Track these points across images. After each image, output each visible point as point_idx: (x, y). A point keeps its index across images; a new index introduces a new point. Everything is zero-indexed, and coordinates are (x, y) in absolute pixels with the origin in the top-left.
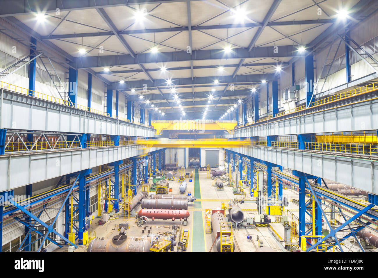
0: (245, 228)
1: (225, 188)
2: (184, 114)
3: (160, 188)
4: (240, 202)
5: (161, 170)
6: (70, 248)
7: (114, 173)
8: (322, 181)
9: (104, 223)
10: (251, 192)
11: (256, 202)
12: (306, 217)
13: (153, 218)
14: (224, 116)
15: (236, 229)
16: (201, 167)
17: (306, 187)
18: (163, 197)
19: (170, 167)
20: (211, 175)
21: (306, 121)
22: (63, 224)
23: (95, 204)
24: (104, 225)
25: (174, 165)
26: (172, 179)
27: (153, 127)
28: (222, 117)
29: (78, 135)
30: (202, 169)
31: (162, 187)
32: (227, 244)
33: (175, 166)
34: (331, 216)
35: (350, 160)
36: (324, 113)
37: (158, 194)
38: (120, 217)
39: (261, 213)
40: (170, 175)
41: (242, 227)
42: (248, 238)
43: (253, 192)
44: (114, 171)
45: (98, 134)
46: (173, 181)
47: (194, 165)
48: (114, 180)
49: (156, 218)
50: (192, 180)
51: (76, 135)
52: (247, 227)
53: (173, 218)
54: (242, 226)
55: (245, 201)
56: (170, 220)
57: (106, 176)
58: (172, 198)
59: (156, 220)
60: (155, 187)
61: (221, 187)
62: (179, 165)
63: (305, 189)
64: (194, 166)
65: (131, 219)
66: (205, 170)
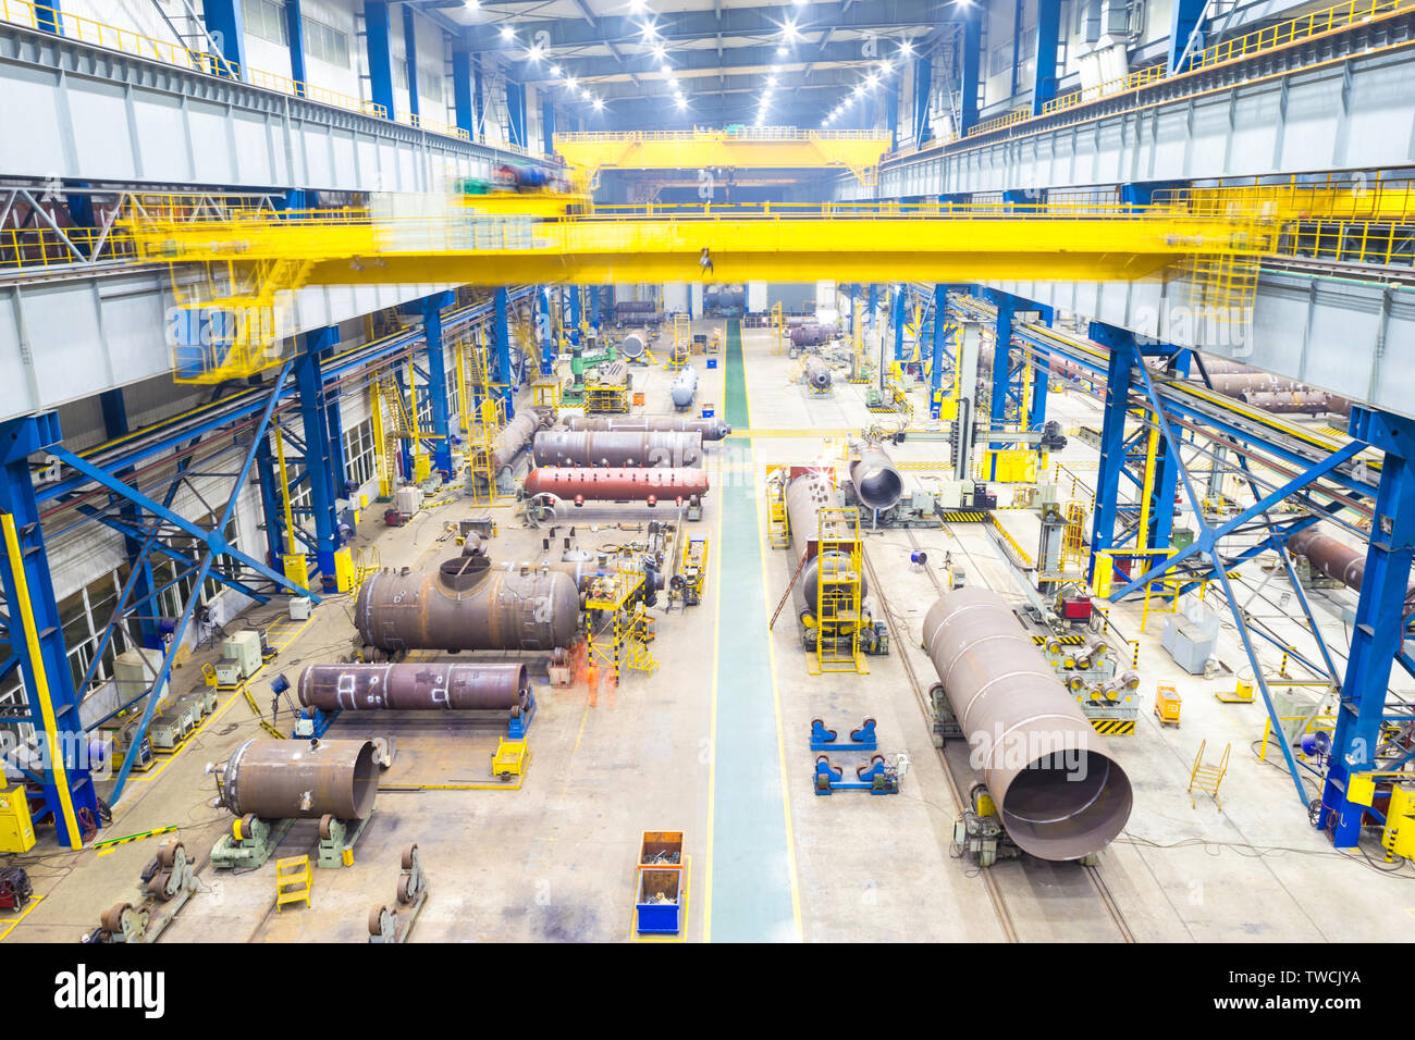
0: (906, 527)
1: (836, 388)
2: (681, 103)
3: (598, 393)
4: (889, 437)
5: (601, 328)
6: (295, 604)
7: (424, 340)
8: (1193, 364)
9: (405, 520)
10: (933, 404)
11: (948, 436)
12: (1121, 487)
13: (579, 498)
14: (839, 110)
15: (874, 530)
16: (751, 311)
17: (1131, 385)
18: (610, 426)
19: (633, 316)
20: (788, 343)
21: (1160, 131)
22: (259, 527)
23: (365, 456)
24: (407, 525)
25: (651, 307)
26: (642, 360)
27: (562, 158)
28: (832, 117)
29: (267, 195)
30: (755, 321)
31: (605, 388)
32: (841, 579)
33: (654, 311)
34: (1209, 484)
35: (1307, 285)
36: (1236, 98)
37: (594, 412)
38: (459, 498)
39: (962, 477)
40: (634, 346)
41: (895, 525)
42: (914, 559)
43: (939, 404)
44: (425, 333)
45: (347, 192)
46: (645, 365)
47: (722, 307)
48: (425, 366)
49: (587, 497)
50: (715, 362)
51: (263, 195)
52: (910, 525)
53: (652, 498)
54: (894, 519)
55: (908, 436)
56: (641, 505)
57: (395, 353)
58: (646, 426)
59: (589, 504)
60: (580, 387)
61: (823, 387)
62: (669, 308)
63: (1130, 391)
64: (725, 311)
65: (500, 503)
66: (765, 325)
